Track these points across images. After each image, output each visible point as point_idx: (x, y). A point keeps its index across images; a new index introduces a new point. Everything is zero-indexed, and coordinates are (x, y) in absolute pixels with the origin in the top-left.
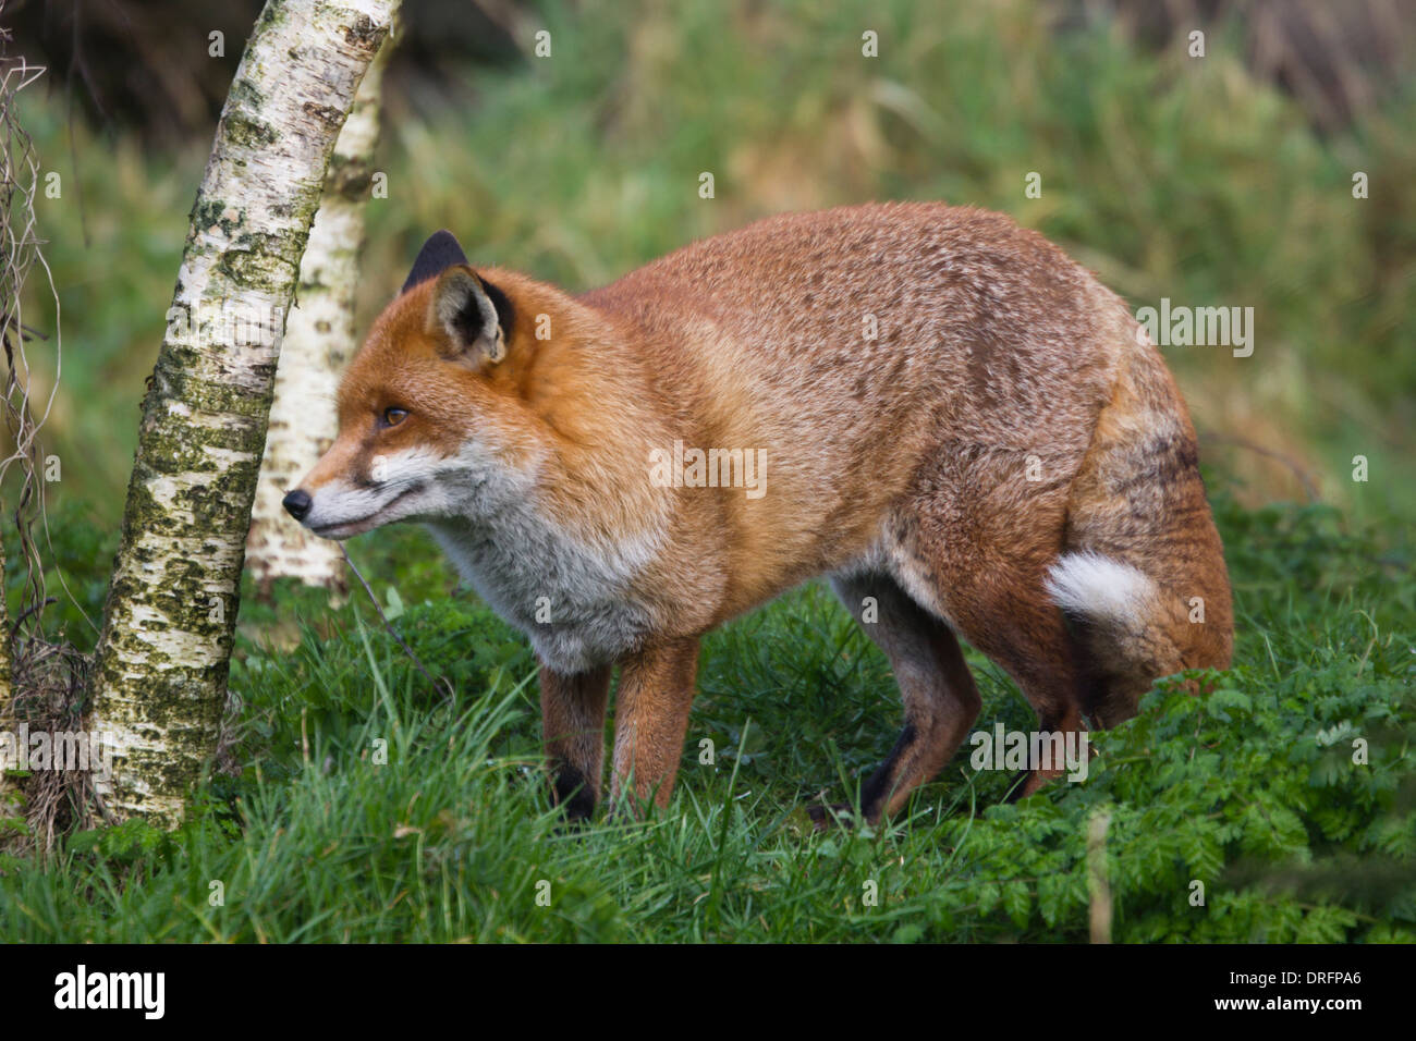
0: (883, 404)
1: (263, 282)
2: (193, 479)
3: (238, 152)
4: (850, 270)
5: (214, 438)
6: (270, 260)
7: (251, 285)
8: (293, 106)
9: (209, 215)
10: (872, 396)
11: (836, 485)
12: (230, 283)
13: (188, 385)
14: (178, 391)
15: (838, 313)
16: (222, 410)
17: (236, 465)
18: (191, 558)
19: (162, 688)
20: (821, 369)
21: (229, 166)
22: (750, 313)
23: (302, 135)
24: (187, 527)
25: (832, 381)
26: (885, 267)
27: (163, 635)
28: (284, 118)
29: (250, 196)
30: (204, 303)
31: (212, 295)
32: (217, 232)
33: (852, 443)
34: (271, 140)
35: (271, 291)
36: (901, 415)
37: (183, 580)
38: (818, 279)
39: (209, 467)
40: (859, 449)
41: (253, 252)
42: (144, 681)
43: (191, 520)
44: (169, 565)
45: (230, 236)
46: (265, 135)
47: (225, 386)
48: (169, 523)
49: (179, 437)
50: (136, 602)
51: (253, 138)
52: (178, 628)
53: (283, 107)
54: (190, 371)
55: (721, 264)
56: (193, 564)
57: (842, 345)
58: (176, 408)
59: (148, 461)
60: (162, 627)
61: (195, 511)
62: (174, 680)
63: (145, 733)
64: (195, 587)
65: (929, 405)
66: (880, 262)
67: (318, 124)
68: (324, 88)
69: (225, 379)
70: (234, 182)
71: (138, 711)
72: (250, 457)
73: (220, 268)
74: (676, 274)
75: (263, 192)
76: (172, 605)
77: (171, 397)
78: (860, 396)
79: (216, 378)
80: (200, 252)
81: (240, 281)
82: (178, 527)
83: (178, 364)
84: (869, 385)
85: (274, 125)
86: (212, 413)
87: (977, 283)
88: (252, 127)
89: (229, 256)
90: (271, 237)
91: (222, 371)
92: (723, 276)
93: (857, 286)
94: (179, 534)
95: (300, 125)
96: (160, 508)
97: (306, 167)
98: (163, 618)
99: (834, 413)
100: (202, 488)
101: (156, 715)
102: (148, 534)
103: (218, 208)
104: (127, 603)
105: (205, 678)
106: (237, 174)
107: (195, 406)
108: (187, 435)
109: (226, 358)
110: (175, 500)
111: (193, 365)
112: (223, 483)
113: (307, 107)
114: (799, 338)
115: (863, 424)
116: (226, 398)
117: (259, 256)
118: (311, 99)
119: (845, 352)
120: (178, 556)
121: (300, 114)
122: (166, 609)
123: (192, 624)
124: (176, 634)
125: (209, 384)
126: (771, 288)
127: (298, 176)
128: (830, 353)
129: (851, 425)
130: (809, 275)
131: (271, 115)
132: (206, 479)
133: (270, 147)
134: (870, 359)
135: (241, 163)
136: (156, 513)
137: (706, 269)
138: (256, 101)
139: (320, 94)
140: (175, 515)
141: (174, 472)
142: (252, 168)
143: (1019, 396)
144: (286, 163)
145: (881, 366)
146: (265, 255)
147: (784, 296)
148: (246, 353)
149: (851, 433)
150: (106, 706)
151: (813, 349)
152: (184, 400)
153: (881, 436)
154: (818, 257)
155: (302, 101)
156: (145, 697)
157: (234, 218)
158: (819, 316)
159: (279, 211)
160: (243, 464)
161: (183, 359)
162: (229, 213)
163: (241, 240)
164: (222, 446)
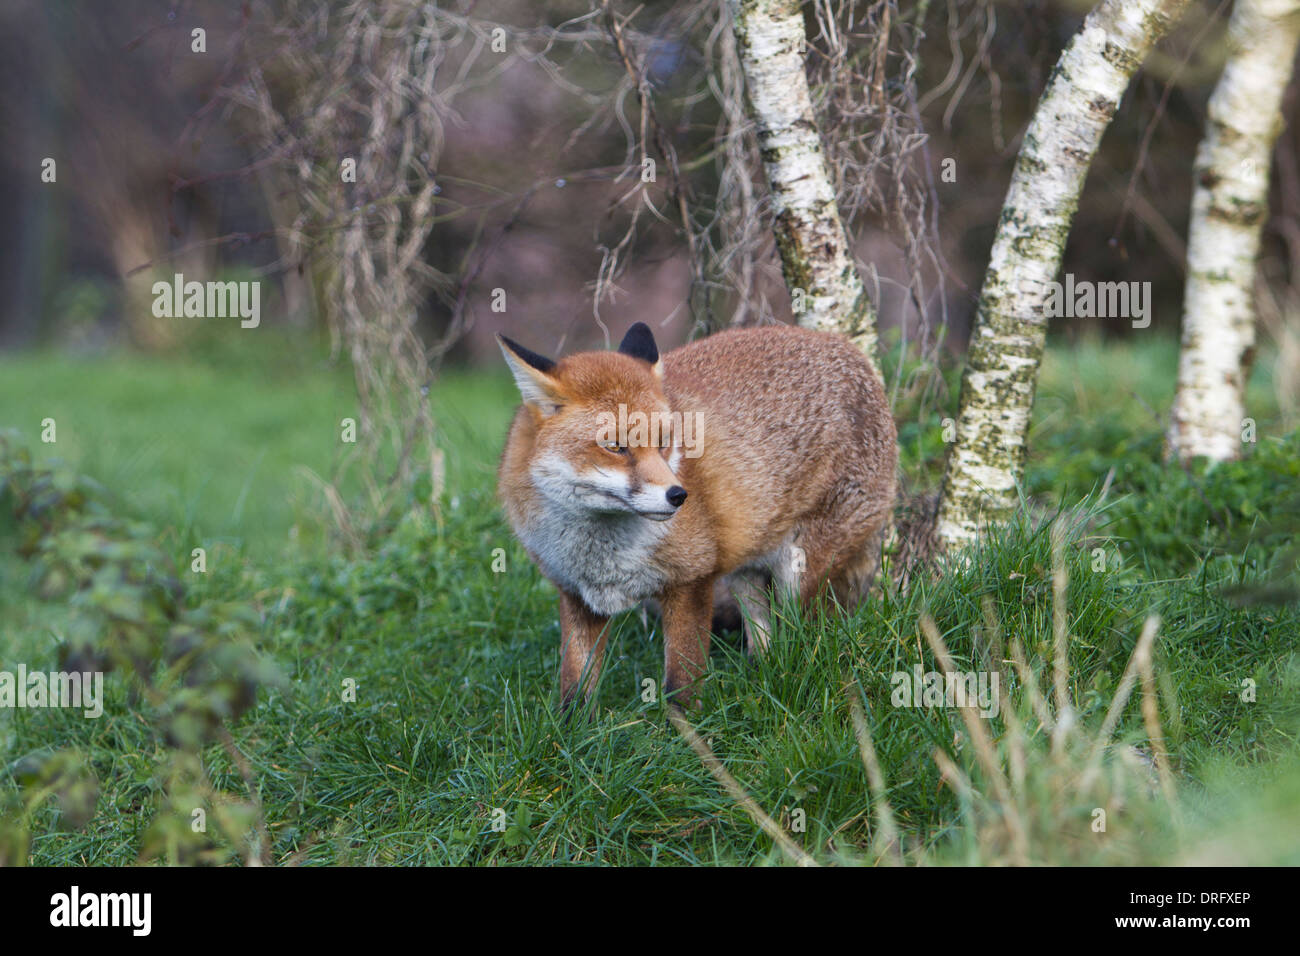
0: (807, 454)
1: (1038, 255)
2: (996, 374)
3: (1023, 177)
4: (791, 369)
5: (1008, 350)
6: (1042, 242)
7: (1030, 257)
8: (1057, 149)
9: (1008, 214)
10: (803, 449)
11: (776, 501)
12: (1018, 256)
13: (993, 318)
14: (988, 322)
15: (784, 396)
16: (1013, 332)
17: (1023, 367)
18: (995, 423)
19: (977, 502)
20: (772, 431)
21: (1020, 185)
22: (728, 393)
23: (1062, 166)
24: (991, 404)
25: (779, 438)
26: (810, 367)
27: (977, 468)
28: (1051, 156)
29: (1031, 204)
30: (1005, 268)
31: (1008, 262)
32: (1011, 225)
33: (788, 476)
34: (1044, 169)
35: (1043, 261)
36: (817, 460)
37: (990, 436)
38: (771, 373)
39: (1004, 368)
40: (791, 481)
41: (1032, 237)
42: (966, 497)
43: (994, 399)
44: (981, 427)
45: (1018, 227)
46: (1040, 166)
47: (1014, 319)
48: (981, 401)
49: (987, 349)
50: (962, 449)
51: (1033, 168)
52: (987, 464)
53: (1051, 149)
54: (994, 309)
55: (709, 360)
56: (995, 427)
57: (786, 415)
58: (986, 332)
59: (970, 363)
60: (977, 464)
61: (997, 394)
62: (984, 497)
63: (966, 528)
64: (996, 440)
65: (833, 453)
66: (807, 364)
67: (1072, 160)
68: (1076, 138)
69: (1015, 314)
70: (1022, 195)
71: (962, 514)
72: (1031, 362)
73: (1013, 247)
74: (680, 364)
75: (1039, 201)
76: (983, 451)
77: (984, 325)
78: (794, 449)
79: (1010, 313)
80: (1002, 237)
81: (1024, 255)
82: (987, 404)
83: (987, 305)
84: (800, 443)
85: (1045, 161)
86: (1006, 335)
87: (859, 380)
88: (1033, 162)
89: (1018, 240)
90: (1043, 229)
91: (1013, 309)
92: (710, 367)
93: (796, 379)
94: (988, 408)
95: (1062, 160)
96: (975, 392)
97: (1065, 186)
98: (978, 458)
99: (778, 458)
100: (999, 380)
101: (973, 517)
102: (969, 408)
103: (1012, 210)
104: (957, 449)
105: (1004, 495)
106: (1024, 190)
107: (997, 331)
108: (992, 348)
109: (1015, 301)
110: (985, 388)
111: (996, 305)
112: (1014, 378)
113: (1066, 149)
114: (760, 409)
115: (794, 465)
116: (1015, 326)
117: (1035, 239)
118: (1069, 145)
119: (788, 421)
120: (987, 421)
121: (1061, 154)
122: (979, 453)
123: (995, 463)
124: (985, 469)
125: (1006, 317)
126: (742, 377)
127: (1060, 191)
128: (779, 420)
129: (788, 466)
130: (766, 370)
131: (1043, 155)
132: (1004, 375)
133: (1043, 174)
134: (802, 426)
135: (1026, 184)
136: (974, 395)
137: (699, 363)
138: (1035, 147)
139: (1073, 142)
140: (984, 396)
141: (984, 370)
142: (1032, 187)
143: (876, 451)
144: (1052, 183)
145: (809, 429)
146: (1039, 239)
147: (749, 383)
148: (1028, 298)
149: (788, 470)
150: (945, 512)
151: (768, 417)
152: (991, 327)
153: (804, 474)
154: (770, 359)
155: (1062, 146)
156: (966, 506)
157: (1022, 218)
158: (771, 397)
159: (1048, 212)
160: (1027, 367)
161: (991, 303)
162: (1019, 214)
163: (1026, 230)
164: (1012, 354)
